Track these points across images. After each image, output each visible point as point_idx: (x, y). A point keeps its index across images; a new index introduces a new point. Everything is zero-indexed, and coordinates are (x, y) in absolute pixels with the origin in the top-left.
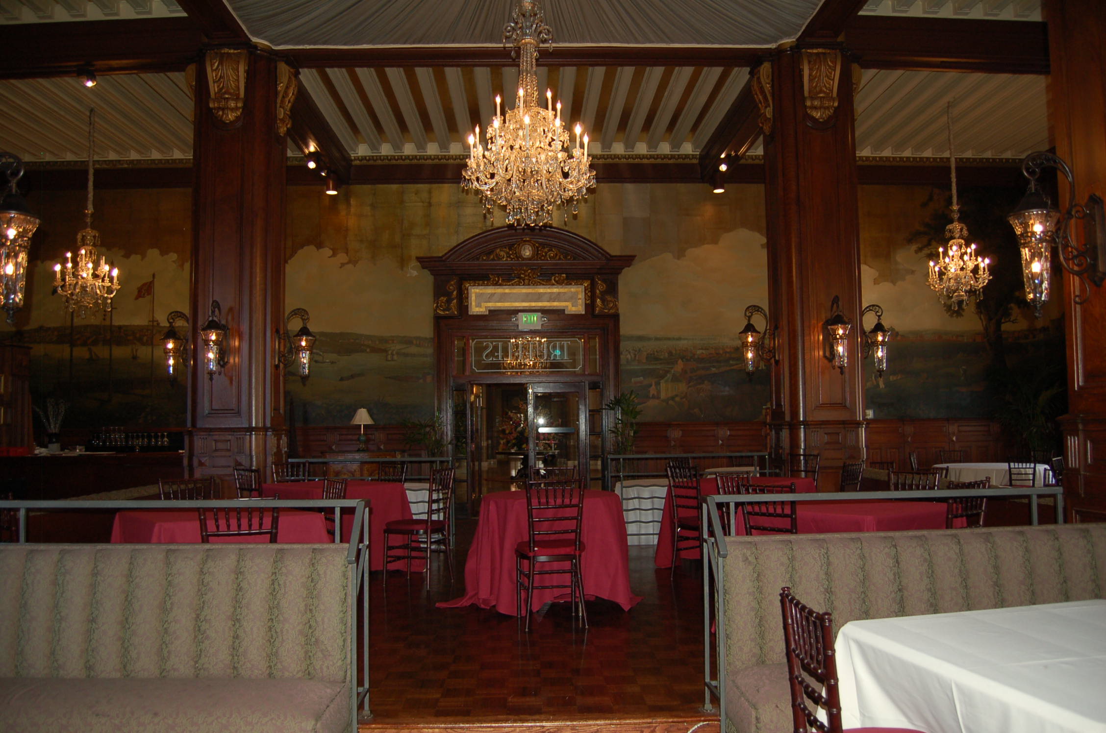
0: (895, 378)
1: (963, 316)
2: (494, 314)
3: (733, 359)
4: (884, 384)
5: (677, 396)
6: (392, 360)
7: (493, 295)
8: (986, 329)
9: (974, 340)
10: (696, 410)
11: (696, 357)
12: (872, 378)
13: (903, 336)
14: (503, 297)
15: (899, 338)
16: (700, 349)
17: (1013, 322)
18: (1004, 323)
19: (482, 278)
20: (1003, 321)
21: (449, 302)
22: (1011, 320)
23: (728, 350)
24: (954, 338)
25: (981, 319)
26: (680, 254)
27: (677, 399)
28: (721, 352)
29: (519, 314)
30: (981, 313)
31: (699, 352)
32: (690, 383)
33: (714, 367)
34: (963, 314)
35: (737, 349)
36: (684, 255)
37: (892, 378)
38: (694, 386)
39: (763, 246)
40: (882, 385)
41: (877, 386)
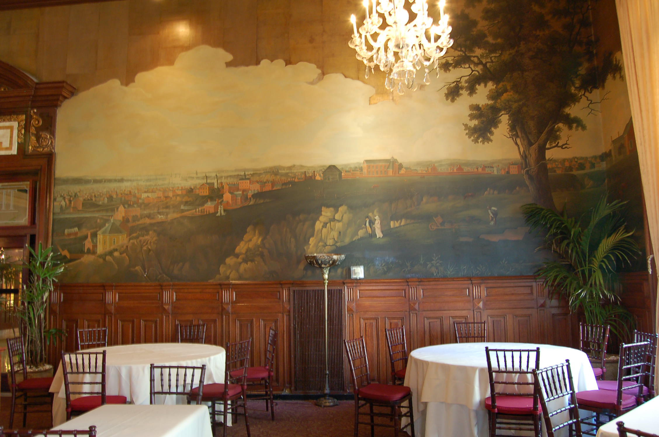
0: (397, 225)
1: (491, 141)
3: (184, 203)
4: (382, 232)
5: (116, 250)
8: (524, 157)
9: (508, 172)
10: (138, 268)
11: (140, 201)
12: (365, 225)
13: (406, 168)
15: (403, 171)
16: (145, 192)
17: (562, 147)
18: (549, 149)
20: (548, 146)
22: (560, 145)
23: (179, 192)
24: (480, 170)
25: (516, 144)
26: (129, 79)
27: (116, 254)
28: (171, 194)
30: (517, 136)
31: (144, 196)
32: (130, 235)
33: (160, 213)
34: (492, 137)
35: (191, 191)
36: (133, 81)
37: (393, 224)
38: (137, 238)
39: (229, 64)
40: (379, 234)
41: (373, 235)
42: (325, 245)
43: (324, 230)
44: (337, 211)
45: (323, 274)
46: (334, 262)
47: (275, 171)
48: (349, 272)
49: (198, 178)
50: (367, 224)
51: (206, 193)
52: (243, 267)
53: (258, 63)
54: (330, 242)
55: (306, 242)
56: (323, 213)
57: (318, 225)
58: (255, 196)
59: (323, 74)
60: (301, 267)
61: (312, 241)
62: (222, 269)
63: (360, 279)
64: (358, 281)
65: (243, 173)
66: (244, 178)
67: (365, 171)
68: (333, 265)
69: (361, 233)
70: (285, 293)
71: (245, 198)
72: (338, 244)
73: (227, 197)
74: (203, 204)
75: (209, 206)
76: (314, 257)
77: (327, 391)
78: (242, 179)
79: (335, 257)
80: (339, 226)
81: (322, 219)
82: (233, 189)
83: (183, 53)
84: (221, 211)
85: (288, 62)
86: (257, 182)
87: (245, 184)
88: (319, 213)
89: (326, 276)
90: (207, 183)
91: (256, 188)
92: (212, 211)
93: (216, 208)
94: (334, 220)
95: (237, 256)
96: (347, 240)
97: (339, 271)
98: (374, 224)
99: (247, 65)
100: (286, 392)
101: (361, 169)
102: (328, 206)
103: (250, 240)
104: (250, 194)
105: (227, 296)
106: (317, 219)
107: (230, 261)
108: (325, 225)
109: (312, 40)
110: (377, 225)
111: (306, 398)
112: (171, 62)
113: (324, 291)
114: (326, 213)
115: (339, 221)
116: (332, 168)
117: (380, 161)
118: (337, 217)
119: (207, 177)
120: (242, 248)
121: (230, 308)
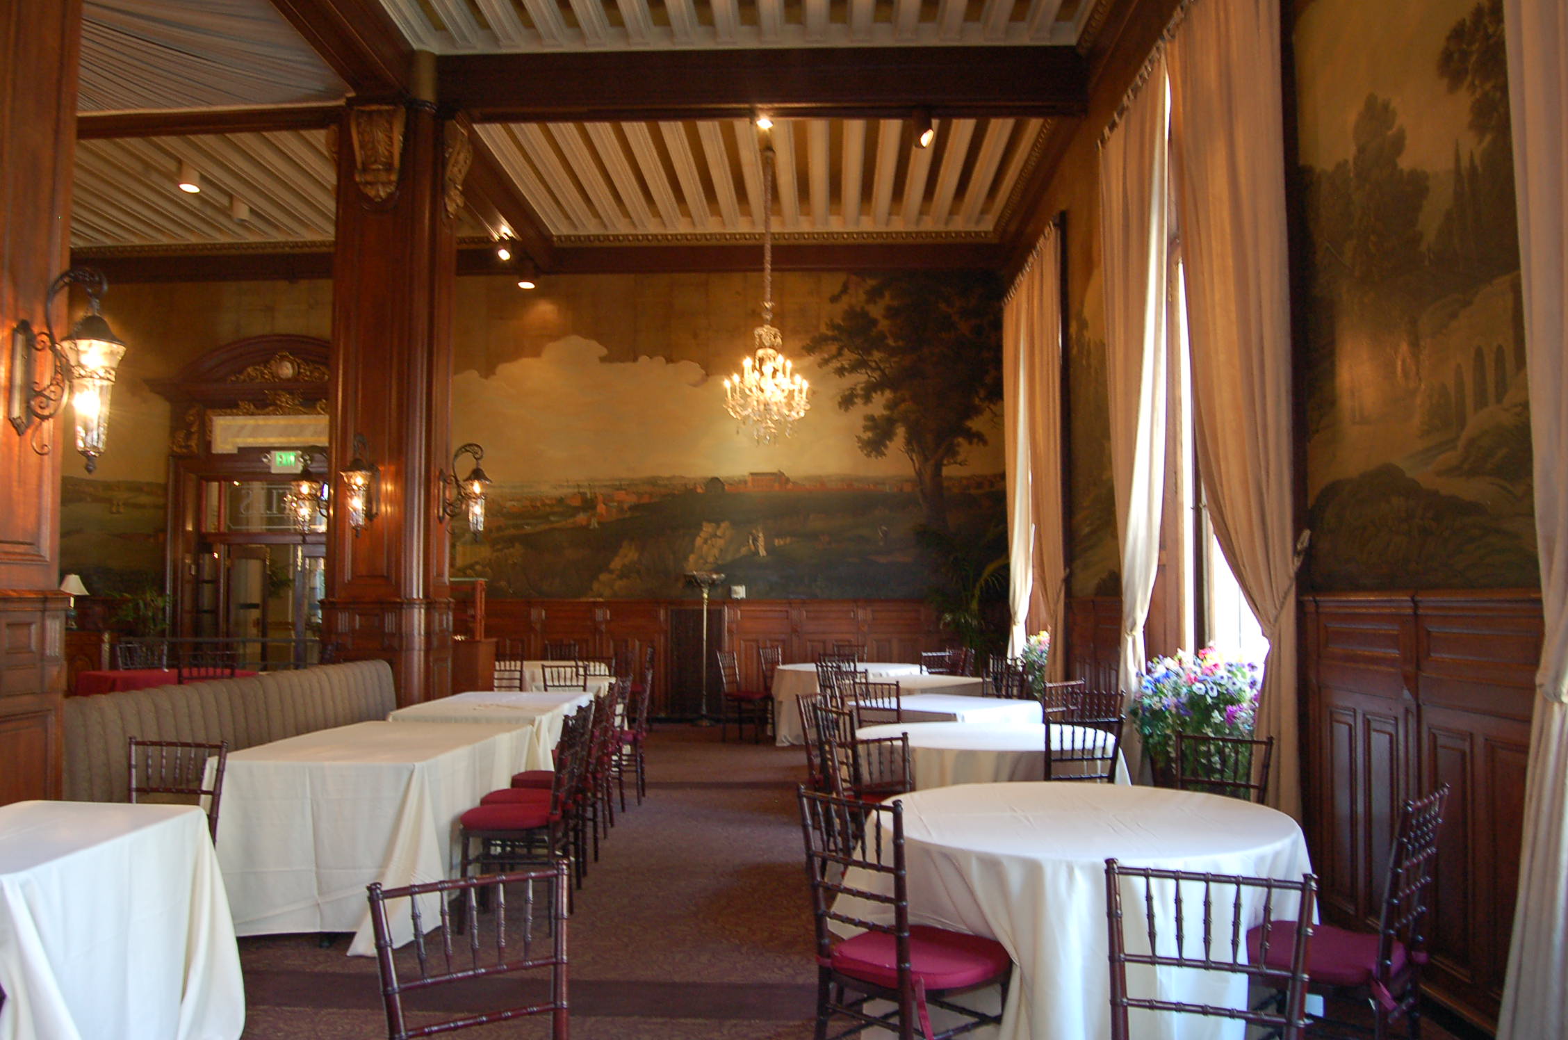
0: (782, 543)
1: (885, 455)
2: (244, 451)
3: (554, 514)
4: (766, 550)
5: (477, 563)
6: (118, 512)
7: (242, 428)
8: (919, 473)
9: (901, 490)
10: (503, 584)
12: (748, 542)
13: (794, 483)
14: (255, 431)
15: (790, 486)
16: (511, 500)
17: (960, 464)
18: (945, 465)
19: (230, 405)
20: (945, 462)
21: (189, 436)
22: (959, 461)
23: (549, 502)
24: (872, 486)
25: (912, 460)
26: (489, 370)
27: (478, 567)
28: (539, 504)
29: (273, 452)
30: (913, 450)
31: (509, 504)
32: (494, 547)
33: (527, 524)
34: (886, 452)
35: (560, 501)
36: (494, 373)
37: (778, 542)
38: (501, 550)
39: (603, 360)
40: (762, 552)
41: (757, 553)
42: (706, 562)
43: (705, 547)
44: (718, 527)
45: (702, 592)
46: (714, 581)
47: (653, 482)
48: (730, 591)
49: (568, 487)
50: (751, 542)
51: (577, 503)
52: (619, 584)
53: (635, 359)
54: (711, 559)
55: (686, 558)
56: (704, 529)
57: (699, 541)
58: (631, 508)
59: (707, 375)
60: (680, 585)
61: (692, 558)
62: (595, 586)
63: (742, 599)
64: (739, 602)
65: (618, 483)
66: (619, 488)
67: (750, 484)
68: (713, 585)
69: (744, 550)
70: (662, 612)
71: (621, 510)
72: (720, 562)
73: (601, 508)
74: (573, 515)
75: (581, 518)
76: (694, 577)
77: (704, 711)
78: (618, 490)
79: (715, 576)
80: (720, 542)
81: (702, 534)
82: (607, 500)
83: (551, 344)
84: (594, 523)
85: (669, 360)
86: (634, 493)
87: (621, 495)
88: (699, 527)
89: (705, 596)
90: (579, 493)
91: (631, 500)
92: (584, 523)
93: (589, 520)
94: (715, 536)
95: (611, 572)
96: (729, 558)
97: (720, 590)
98: (757, 541)
99: (622, 361)
100: (663, 715)
101: (745, 482)
102: (709, 521)
103: (626, 556)
104: (626, 506)
105: (602, 615)
106: (698, 535)
107: (604, 577)
108: (705, 542)
109: (695, 336)
110: (761, 542)
111: (680, 721)
112: (537, 353)
113: (702, 611)
114: (707, 528)
115: (720, 537)
116: (715, 480)
117: (763, 474)
118: (719, 533)
119: (579, 486)
120: (616, 564)
121: (603, 627)
